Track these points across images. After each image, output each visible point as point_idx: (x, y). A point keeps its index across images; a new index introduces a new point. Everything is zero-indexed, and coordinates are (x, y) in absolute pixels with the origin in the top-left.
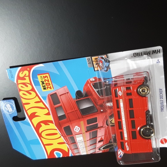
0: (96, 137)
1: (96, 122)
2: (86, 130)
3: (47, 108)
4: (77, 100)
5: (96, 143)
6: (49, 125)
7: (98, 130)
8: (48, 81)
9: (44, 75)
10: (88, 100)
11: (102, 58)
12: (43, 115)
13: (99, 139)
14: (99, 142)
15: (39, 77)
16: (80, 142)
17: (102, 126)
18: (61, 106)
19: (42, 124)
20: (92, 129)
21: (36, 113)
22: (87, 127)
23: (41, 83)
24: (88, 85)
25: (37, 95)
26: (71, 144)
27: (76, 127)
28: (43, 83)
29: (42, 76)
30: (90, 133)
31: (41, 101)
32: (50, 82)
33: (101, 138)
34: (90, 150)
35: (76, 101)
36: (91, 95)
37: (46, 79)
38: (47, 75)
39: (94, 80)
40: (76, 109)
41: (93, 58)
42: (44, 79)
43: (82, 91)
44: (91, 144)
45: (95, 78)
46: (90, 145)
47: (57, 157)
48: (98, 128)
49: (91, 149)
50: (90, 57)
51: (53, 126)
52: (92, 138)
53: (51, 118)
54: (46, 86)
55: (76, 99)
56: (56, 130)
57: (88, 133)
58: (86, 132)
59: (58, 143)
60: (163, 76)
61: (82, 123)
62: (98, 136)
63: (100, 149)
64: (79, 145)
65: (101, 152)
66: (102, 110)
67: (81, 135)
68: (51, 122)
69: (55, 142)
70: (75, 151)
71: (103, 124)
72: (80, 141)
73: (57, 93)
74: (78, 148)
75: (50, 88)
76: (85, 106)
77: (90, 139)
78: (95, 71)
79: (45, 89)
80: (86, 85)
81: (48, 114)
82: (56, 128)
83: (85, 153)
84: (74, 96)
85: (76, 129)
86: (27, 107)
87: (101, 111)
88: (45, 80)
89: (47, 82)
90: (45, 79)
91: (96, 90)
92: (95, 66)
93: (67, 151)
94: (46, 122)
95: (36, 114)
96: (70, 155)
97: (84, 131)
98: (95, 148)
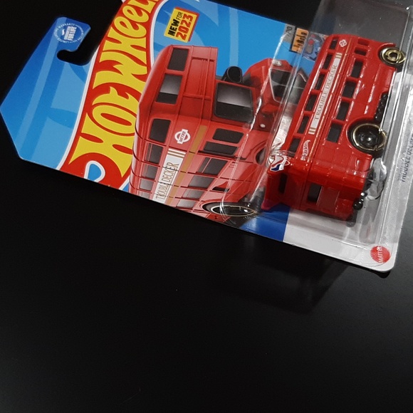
0: (216, 175)
1: (237, 143)
2: (202, 150)
3: (148, 65)
4: (224, 82)
5: (206, 189)
6: (127, 97)
7: (230, 162)
8: (188, 25)
9: (188, 14)
10: (246, 93)
11: (318, 38)
12: (128, 73)
13: (218, 182)
14: (216, 189)
15: (176, 11)
16: (169, 167)
17: (244, 157)
18: (181, 76)
19: (112, 89)
20: (217, 154)
21: (118, 63)
22: (207, 142)
23: (171, 21)
24: (263, 67)
25: (147, 36)
26: (146, 162)
27: (183, 130)
28: (176, 23)
29: (183, 13)
30: (206, 160)
31: (147, 50)
32: (190, 29)
33: (227, 183)
34: (182, 198)
35: (220, 84)
36: (259, 86)
37: (188, 21)
38: (195, 17)
39: (279, 64)
40: (207, 97)
41: (299, 31)
42: (181, 19)
43: (244, 72)
44: (191, 184)
45: (284, 62)
46: (189, 187)
47: (86, 177)
48: (234, 158)
49: (185, 196)
50: (294, 27)
51: (133, 104)
52: (204, 174)
53: (141, 87)
54: (177, 31)
55: (222, 80)
56: (135, 115)
57: (203, 157)
58: (199, 151)
59: (116, 146)
61: (203, 129)
62: (221, 175)
63: (208, 208)
64: (162, 174)
65: (204, 215)
66: (263, 126)
67: (184, 153)
68: (136, 94)
69: (110, 140)
70: (143, 184)
71: (250, 153)
72: (173, 165)
73: (191, 52)
74: (153, 179)
75: (184, 37)
76: (233, 100)
77: (197, 173)
78: (291, 51)
79: (171, 33)
80: (258, 65)
81: (142, 78)
82: (137, 111)
83: (162, 201)
84: (220, 72)
87: (260, 127)
88: (183, 21)
89: (184, 25)
90: (186, 19)
91: (273, 84)
92: (295, 43)
93: (122, 175)
96: (121, 188)
97: (196, 147)
98: (198, 200)
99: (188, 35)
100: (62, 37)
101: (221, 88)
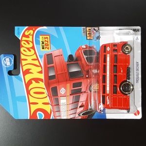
0: (78, 102)
1: (81, 86)
2: (71, 93)
3: (41, 66)
4: (68, 63)
5: (77, 108)
6: (39, 83)
7: (81, 95)
8: (48, 42)
9: (46, 37)
10: (77, 65)
11: (95, 30)
13: (80, 104)
14: (80, 107)
15: (41, 37)
17: (85, 91)
18: (53, 66)
19: (33, 81)
20: (76, 93)
21: (30, 69)
22: (72, 90)
23: (41, 43)
24: (80, 51)
25: (35, 53)
27: (62, 88)
28: (43, 43)
29: (44, 36)
30: (73, 97)
31: (38, 59)
32: (49, 43)
33: (83, 103)
36: (81, 60)
37: (46, 40)
38: (48, 37)
39: (85, 47)
40: (65, 72)
41: (88, 28)
42: (44, 40)
43: (74, 56)
44: (72, 108)
45: (86, 46)
47: (39, 118)
48: (82, 93)
49: (71, 113)
50: (85, 27)
52: (75, 102)
53: (42, 76)
54: (45, 46)
56: (45, 89)
58: (70, 95)
59: (43, 103)
60: (140, 51)
61: (68, 85)
62: (80, 101)
63: (80, 115)
64: (62, 108)
65: (80, 118)
66: (87, 76)
67: (66, 97)
68: (42, 80)
69: (40, 102)
70: (57, 114)
71: (86, 89)
72: (64, 103)
73: (53, 54)
74: (60, 111)
75: (48, 49)
76: (74, 69)
77: (72, 103)
78: (87, 39)
79: (43, 48)
80: (78, 51)
81: (41, 72)
82: (45, 87)
84: (66, 59)
85: (62, 91)
86: (24, 63)
88: (45, 41)
89: (46, 43)
91: (85, 57)
93: (49, 113)
94: (37, 80)
95: (30, 71)
97: (68, 94)
98: (76, 113)
99: (49, 46)
100: (6, 65)
101: (68, 66)
